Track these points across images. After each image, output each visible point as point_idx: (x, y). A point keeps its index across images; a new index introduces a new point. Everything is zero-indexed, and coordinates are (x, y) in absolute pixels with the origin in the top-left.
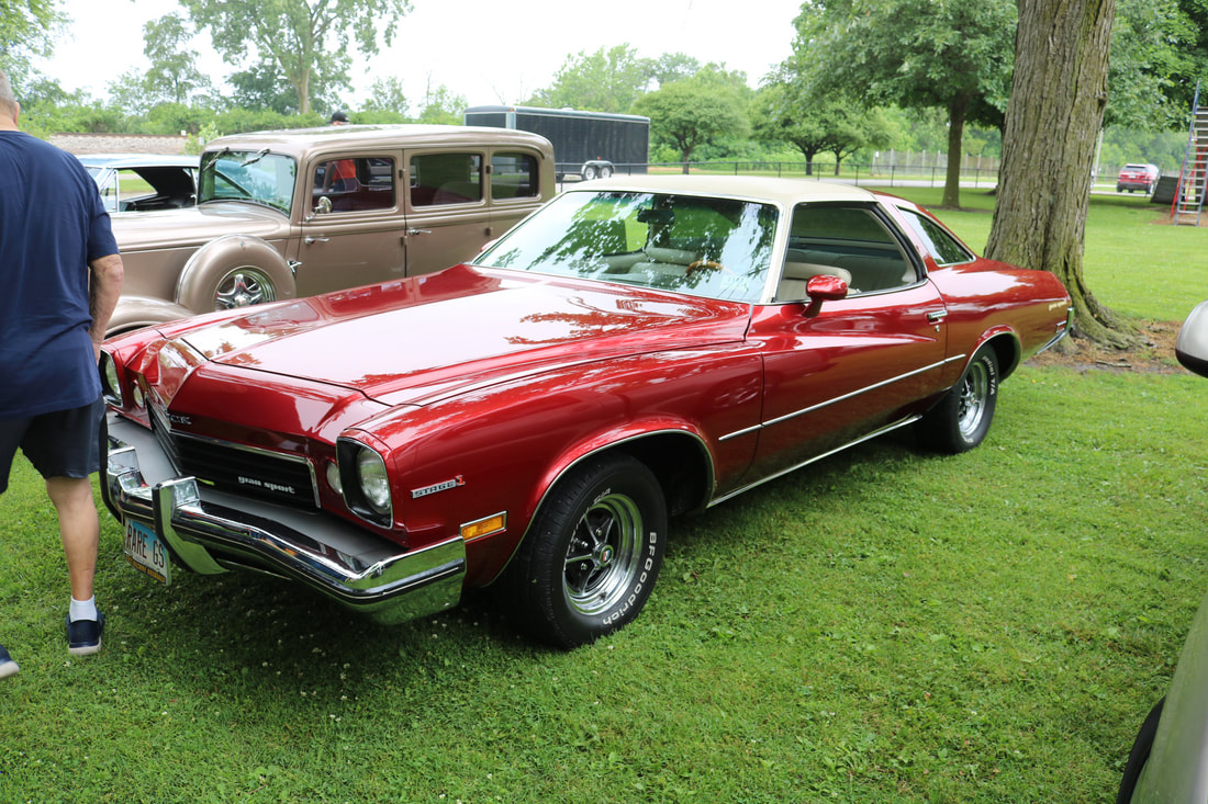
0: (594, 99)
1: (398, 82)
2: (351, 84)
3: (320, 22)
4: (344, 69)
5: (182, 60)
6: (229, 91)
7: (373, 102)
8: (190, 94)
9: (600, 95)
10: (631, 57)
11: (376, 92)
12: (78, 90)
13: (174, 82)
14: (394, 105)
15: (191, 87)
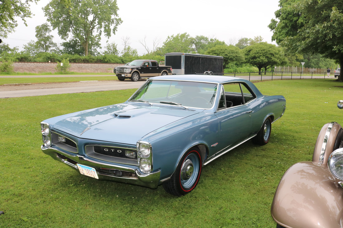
0: (177, 51)
1: (115, 45)
2: (100, 46)
3: (92, 26)
4: (98, 41)
5: (48, 38)
6: (62, 48)
7: (107, 52)
8: (50, 49)
9: (178, 49)
10: (187, 38)
11: (108, 49)
12: (15, 48)
13: (45, 45)
14: (114, 53)
15: (50, 47)
